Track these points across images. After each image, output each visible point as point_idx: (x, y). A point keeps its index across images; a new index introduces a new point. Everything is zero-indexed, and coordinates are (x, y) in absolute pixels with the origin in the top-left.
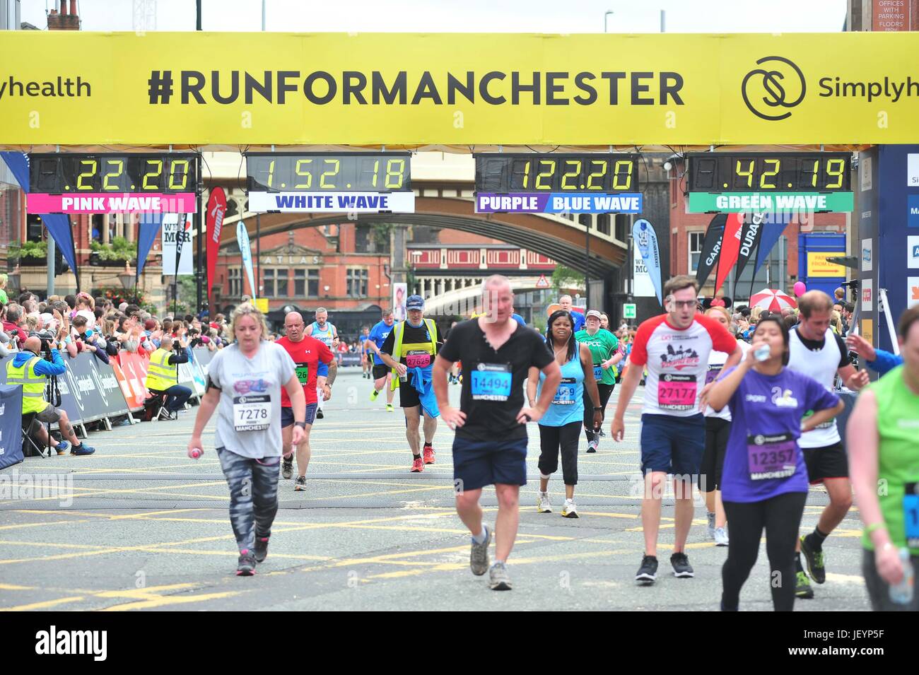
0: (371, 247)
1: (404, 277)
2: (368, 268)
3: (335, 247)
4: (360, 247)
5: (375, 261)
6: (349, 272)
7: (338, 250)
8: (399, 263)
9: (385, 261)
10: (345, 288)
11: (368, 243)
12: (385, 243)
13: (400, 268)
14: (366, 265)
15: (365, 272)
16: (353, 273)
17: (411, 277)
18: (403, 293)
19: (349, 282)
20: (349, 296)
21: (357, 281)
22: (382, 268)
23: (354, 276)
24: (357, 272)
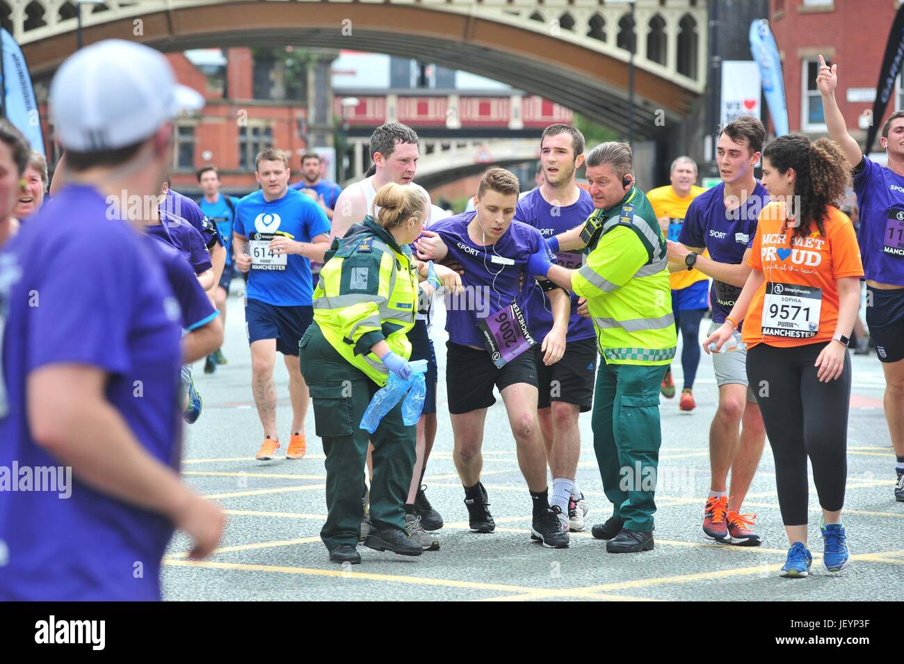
0: (278, 91)
1: (330, 139)
2: (273, 124)
3: (220, 91)
4: (260, 89)
5: (284, 114)
6: (243, 131)
7: (225, 95)
8: (321, 118)
9: (299, 114)
10: (237, 156)
11: (272, 84)
12: (298, 84)
13: (322, 125)
14: (268, 120)
15: (268, 131)
16: (249, 133)
17: (340, 139)
18: (327, 164)
19: (243, 146)
20: (242, 169)
21: (256, 146)
22: (295, 125)
23: (250, 138)
24: (255, 131)
